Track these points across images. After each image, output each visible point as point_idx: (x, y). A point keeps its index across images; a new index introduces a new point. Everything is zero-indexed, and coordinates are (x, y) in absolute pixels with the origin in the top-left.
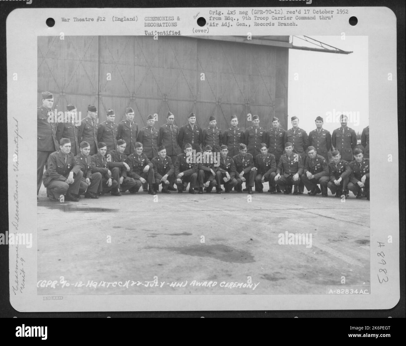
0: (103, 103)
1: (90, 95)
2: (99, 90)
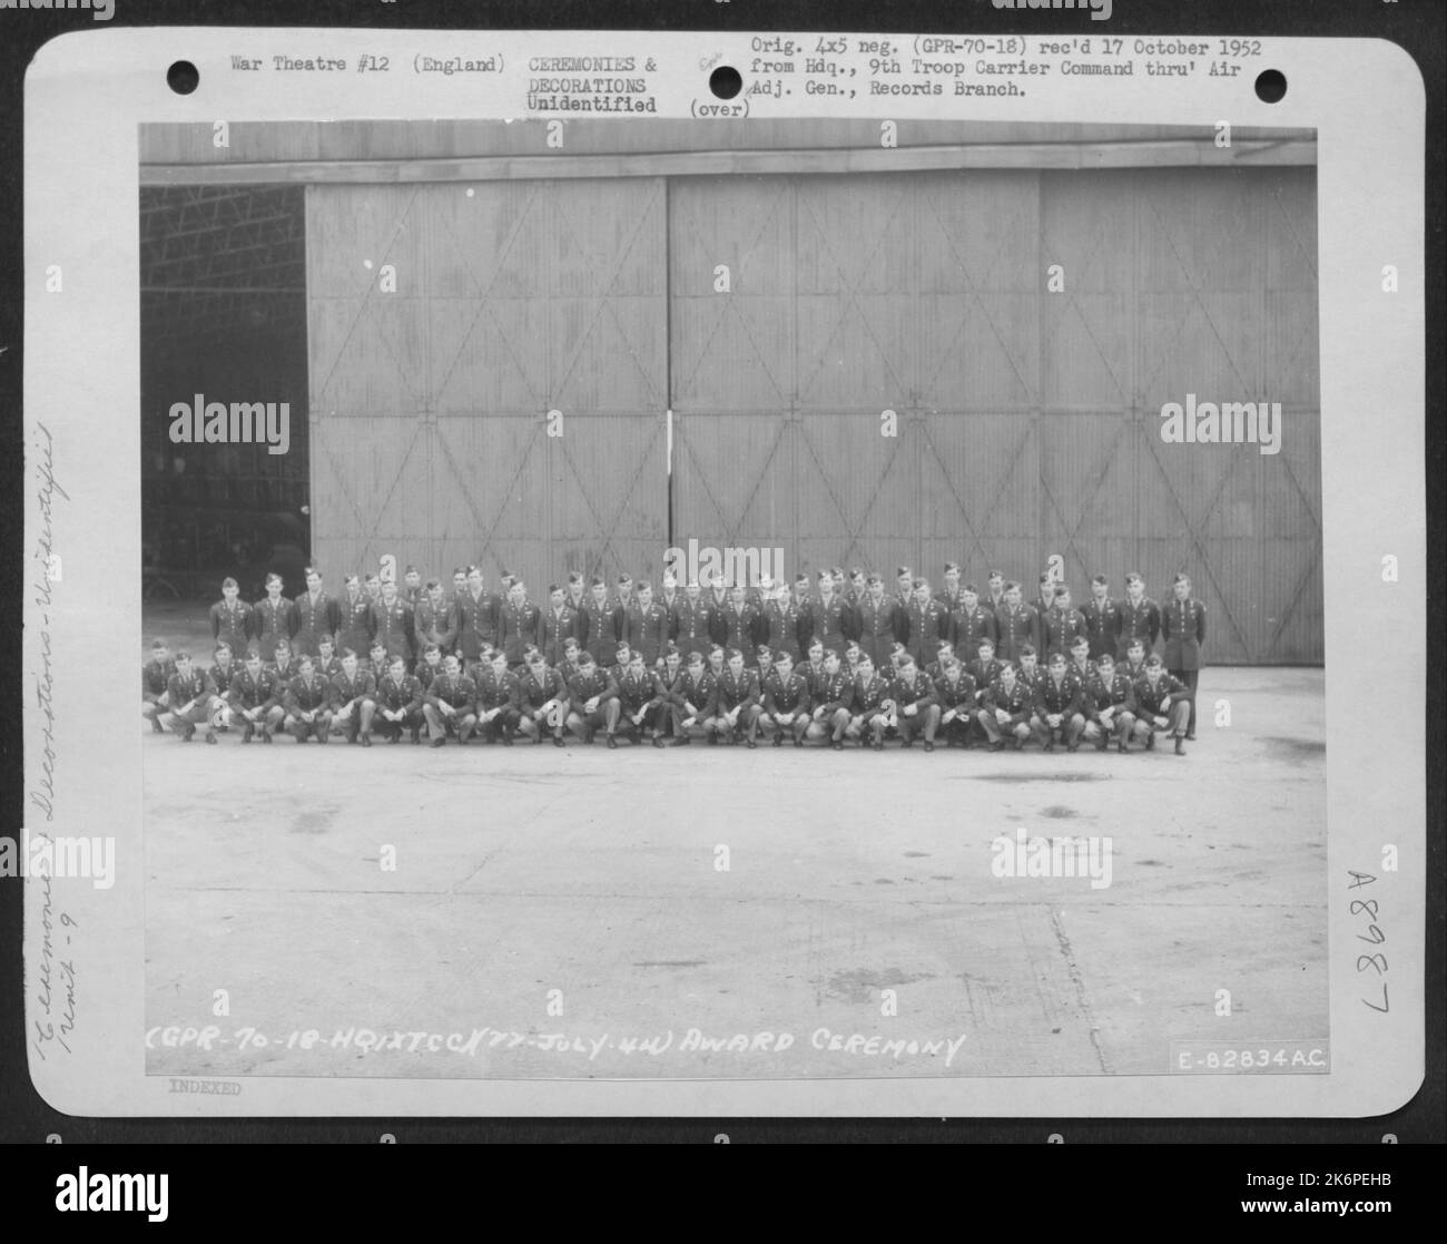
0: (685, 442)
1: (640, 416)
2: (673, 392)
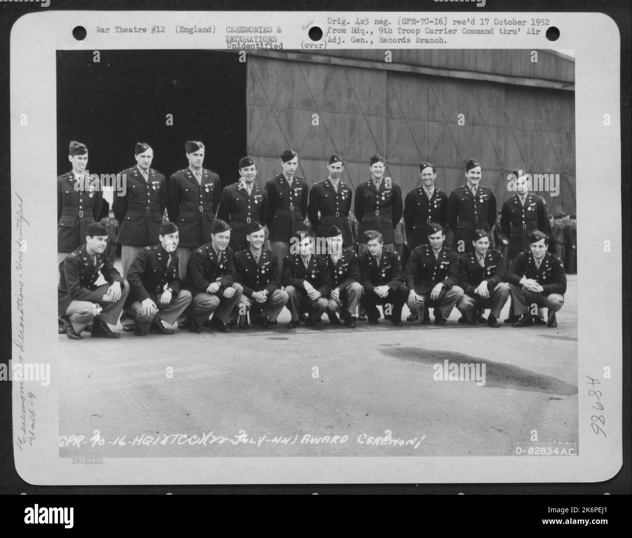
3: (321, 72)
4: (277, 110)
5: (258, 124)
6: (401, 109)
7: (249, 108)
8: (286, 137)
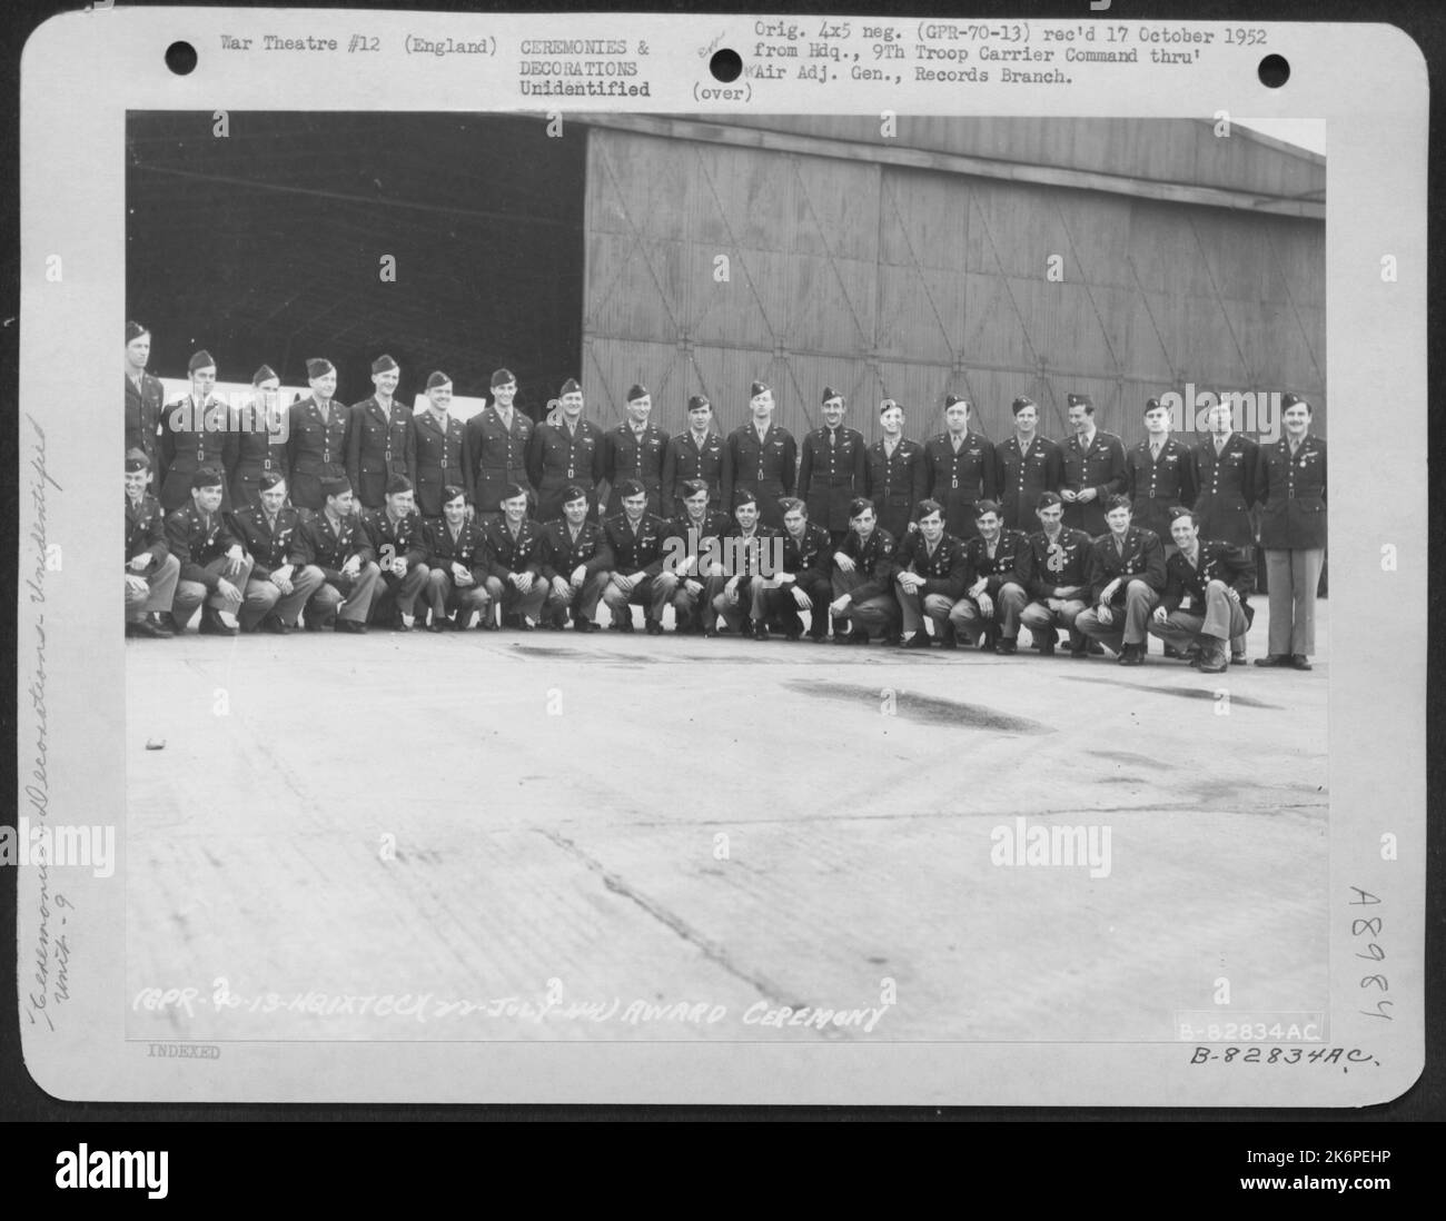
3: (744, 164)
4: (648, 243)
5: (608, 269)
6: (910, 245)
7: (590, 237)
8: (666, 298)
